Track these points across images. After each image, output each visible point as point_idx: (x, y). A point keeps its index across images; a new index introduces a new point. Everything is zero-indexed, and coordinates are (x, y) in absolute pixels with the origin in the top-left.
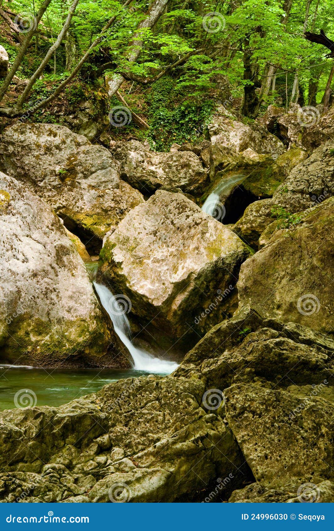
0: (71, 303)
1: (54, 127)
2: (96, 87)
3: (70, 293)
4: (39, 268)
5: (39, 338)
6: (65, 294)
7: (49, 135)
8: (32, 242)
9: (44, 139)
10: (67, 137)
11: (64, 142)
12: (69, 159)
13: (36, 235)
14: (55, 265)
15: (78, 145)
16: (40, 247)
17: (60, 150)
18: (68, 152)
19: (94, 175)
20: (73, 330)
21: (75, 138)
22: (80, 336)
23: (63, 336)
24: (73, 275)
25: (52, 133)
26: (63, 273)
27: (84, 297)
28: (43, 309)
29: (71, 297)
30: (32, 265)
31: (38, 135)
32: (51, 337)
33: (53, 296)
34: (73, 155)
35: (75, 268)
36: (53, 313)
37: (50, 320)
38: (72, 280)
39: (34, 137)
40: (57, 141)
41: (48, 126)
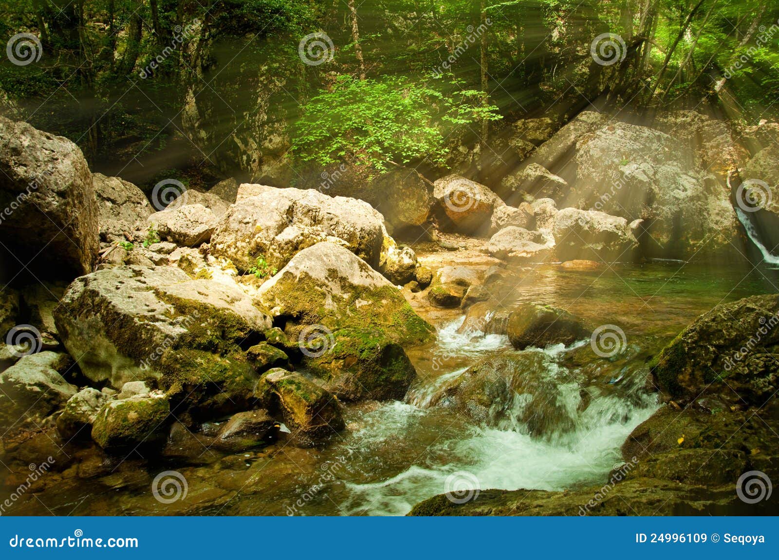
0: (718, 218)
1: (686, 112)
2: (709, 89)
3: (717, 211)
4: (695, 194)
5: (696, 242)
6: (713, 212)
7: (683, 117)
8: (688, 177)
9: (680, 120)
10: (695, 117)
11: (693, 120)
12: (697, 131)
13: (691, 173)
14: (705, 192)
15: (703, 121)
16: (694, 181)
17: (691, 125)
18: (696, 126)
19: (714, 139)
20: (720, 236)
21: (700, 117)
22: (725, 240)
23: (712, 240)
24: (718, 199)
25: (684, 116)
26: (711, 198)
27: (728, 213)
28: (698, 223)
29: (718, 214)
30: (689, 193)
31: (676, 118)
32: (704, 241)
33: (705, 214)
34: (699, 128)
35: (720, 194)
36: (705, 225)
37: (703, 230)
38: (718, 202)
39: (673, 119)
40: (689, 120)
41: (682, 112)
